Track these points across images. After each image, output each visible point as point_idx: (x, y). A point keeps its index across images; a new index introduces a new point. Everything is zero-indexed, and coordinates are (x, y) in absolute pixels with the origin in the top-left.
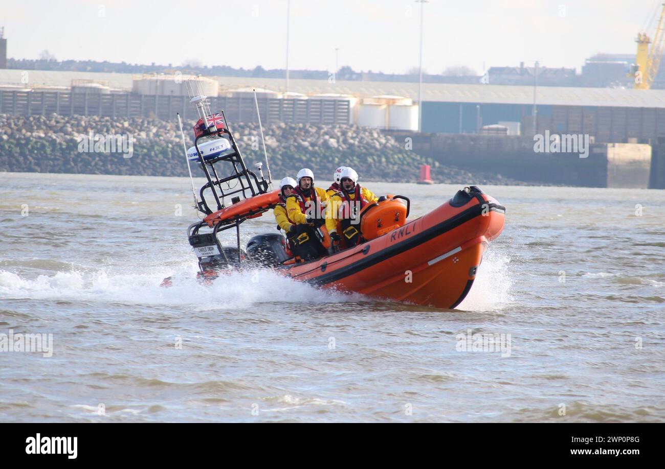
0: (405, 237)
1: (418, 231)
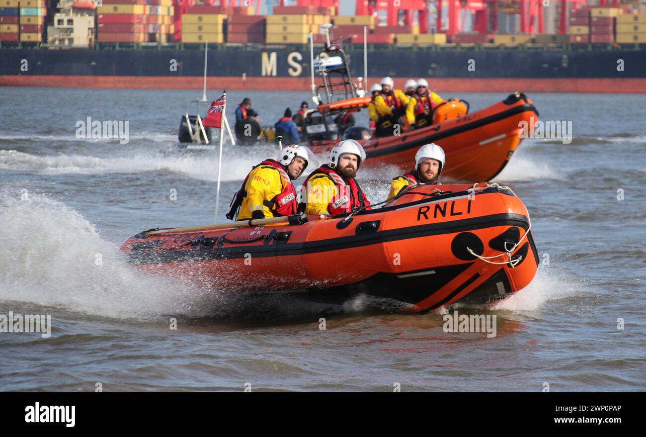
0: (468, 122)
1: (476, 119)
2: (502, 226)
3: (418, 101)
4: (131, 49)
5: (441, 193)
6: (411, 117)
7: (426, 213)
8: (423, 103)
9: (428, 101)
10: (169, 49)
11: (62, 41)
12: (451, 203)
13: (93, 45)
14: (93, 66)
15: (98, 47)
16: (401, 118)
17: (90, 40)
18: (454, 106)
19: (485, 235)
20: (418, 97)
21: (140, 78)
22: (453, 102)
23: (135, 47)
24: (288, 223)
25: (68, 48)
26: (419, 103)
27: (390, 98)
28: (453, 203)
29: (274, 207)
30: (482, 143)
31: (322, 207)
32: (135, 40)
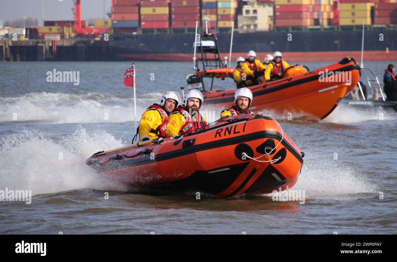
2: (262, 139)
3: (274, 66)
4: (300, 31)
5: (232, 120)
6: (267, 76)
7: (220, 133)
8: (278, 68)
9: (282, 66)
10: (329, 31)
11: (248, 26)
12: (235, 126)
13: (272, 28)
14: (272, 45)
15: (276, 31)
16: (260, 77)
17: (270, 25)
18: (297, 69)
19: (254, 144)
20: (274, 64)
21: (307, 53)
22: (298, 67)
23: (304, 30)
24: (153, 143)
25: (253, 32)
26: (275, 68)
27: (252, 65)
28: (236, 126)
29: (159, 133)
30: (320, 91)
31: (175, 131)
32: (304, 24)
